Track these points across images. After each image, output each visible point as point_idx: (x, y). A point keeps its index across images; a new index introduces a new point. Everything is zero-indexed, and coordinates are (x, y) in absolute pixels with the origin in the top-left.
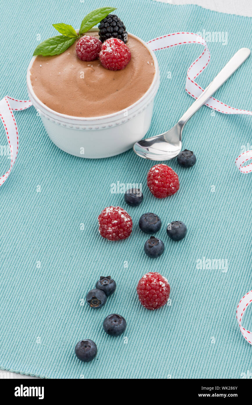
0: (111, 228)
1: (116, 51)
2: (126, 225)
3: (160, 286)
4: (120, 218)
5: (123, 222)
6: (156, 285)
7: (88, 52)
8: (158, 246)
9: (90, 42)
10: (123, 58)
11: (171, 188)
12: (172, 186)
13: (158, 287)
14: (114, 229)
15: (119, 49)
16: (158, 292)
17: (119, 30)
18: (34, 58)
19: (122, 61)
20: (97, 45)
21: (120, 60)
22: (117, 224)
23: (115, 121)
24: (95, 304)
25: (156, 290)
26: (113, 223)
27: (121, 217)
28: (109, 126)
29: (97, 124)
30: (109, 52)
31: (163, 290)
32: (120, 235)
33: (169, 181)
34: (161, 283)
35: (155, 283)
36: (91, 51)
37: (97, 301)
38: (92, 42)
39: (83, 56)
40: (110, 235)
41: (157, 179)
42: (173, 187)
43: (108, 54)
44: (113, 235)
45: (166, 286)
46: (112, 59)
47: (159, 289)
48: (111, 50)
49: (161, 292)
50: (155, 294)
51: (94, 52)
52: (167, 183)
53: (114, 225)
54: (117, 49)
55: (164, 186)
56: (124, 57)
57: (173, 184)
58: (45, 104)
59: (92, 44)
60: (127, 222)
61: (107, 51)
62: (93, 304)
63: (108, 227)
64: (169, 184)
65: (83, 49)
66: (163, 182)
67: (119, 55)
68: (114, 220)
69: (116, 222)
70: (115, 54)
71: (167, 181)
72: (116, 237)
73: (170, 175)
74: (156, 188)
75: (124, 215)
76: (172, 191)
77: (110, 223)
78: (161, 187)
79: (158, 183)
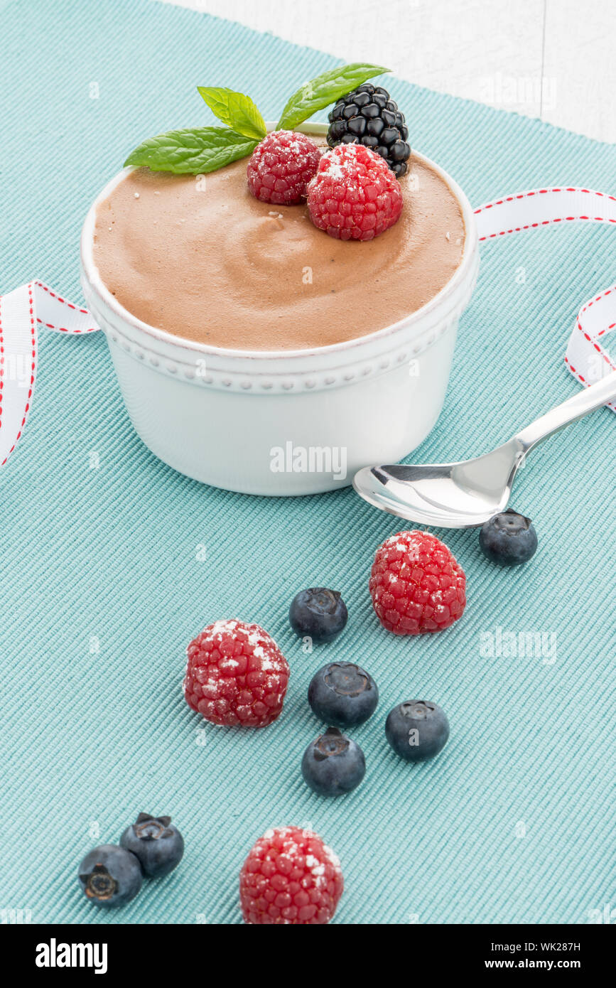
0: (217, 680)
1: (356, 178)
2: (265, 682)
3: (307, 870)
4: (248, 656)
5: (254, 670)
6: (294, 864)
7: (278, 176)
8: (341, 760)
9: (288, 146)
10: (372, 206)
11: (434, 606)
12: (438, 599)
13: (297, 872)
14: (224, 686)
15: (365, 175)
16: (296, 886)
17: (383, 130)
18: (124, 173)
19: (367, 212)
20: (309, 158)
21: (361, 207)
22: (237, 672)
23: (302, 373)
24: (100, 889)
25: (290, 880)
26: (224, 665)
27: (252, 654)
28: (285, 387)
29: (247, 374)
30: (335, 178)
31: (312, 885)
32: (240, 708)
33: (431, 583)
34: (311, 860)
35: (293, 855)
36: (288, 173)
37: (107, 882)
38: (294, 148)
39: (263, 186)
40: (211, 704)
41: (396, 572)
42: (443, 604)
43: (329, 183)
44: (219, 704)
45: (325, 875)
46: (339, 200)
47: (301, 879)
48: (341, 175)
49: (306, 890)
50: (284, 891)
51: (294, 177)
52: (424, 588)
53: (225, 674)
54: (358, 173)
55: (411, 596)
56: (375, 201)
57: (442, 595)
58: (114, 294)
59: (294, 155)
60: (269, 672)
61: (329, 175)
62: (94, 888)
63: (207, 675)
64: (431, 592)
65: (266, 163)
66: (413, 582)
67: (361, 191)
68: (229, 658)
69: (233, 663)
70: (351, 189)
71: (426, 582)
72: (227, 712)
73: (439, 566)
74: (389, 597)
75: (264, 651)
76: (434, 616)
77: (216, 664)
78: (405, 596)
79: (396, 583)
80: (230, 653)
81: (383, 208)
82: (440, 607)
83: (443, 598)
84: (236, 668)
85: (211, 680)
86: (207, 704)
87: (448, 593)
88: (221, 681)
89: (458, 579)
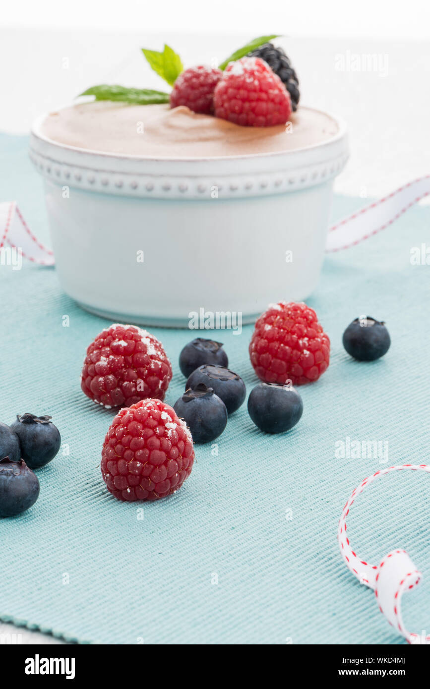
0: (107, 356)
1: (253, 74)
2: (148, 364)
3: (161, 423)
4: (136, 341)
5: (140, 352)
6: (149, 414)
9: (202, 69)
10: (264, 96)
11: (300, 349)
12: (304, 344)
13: (152, 422)
14: (113, 361)
15: (261, 73)
17: (279, 69)
19: (259, 100)
21: (256, 95)
22: (125, 352)
26: (114, 344)
27: (140, 340)
30: (237, 74)
31: (165, 435)
32: (126, 383)
33: (300, 330)
34: (166, 415)
35: (149, 408)
36: (202, 85)
40: (101, 379)
41: (271, 323)
42: (308, 349)
43: (231, 78)
44: (108, 379)
45: (177, 430)
47: (156, 427)
48: (242, 72)
49: (159, 437)
52: (293, 333)
53: (116, 351)
54: (254, 71)
55: (281, 340)
56: (266, 92)
57: (309, 341)
59: (207, 74)
60: (152, 357)
61: (232, 73)
63: (100, 354)
64: (299, 338)
66: (284, 329)
67: (256, 83)
68: (120, 340)
69: (123, 343)
70: (248, 81)
71: (295, 329)
72: (115, 388)
73: (307, 319)
74: (263, 342)
75: (150, 342)
76: (301, 361)
77: (108, 345)
78: (277, 340)
79: (270, 330)
80: (121, 337)
81: (273, 101)
82: (306, 352)
83: (309, 345)
84: (125, 347)
85: (103, 358)
86: (97, 379)
87: (313, 342)
88: (112, 357)
89: (324, 339)
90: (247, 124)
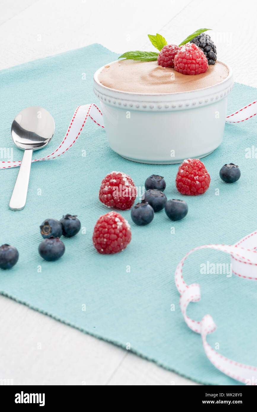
1: (190, 52)
3: (115, 223)
4: (120, 180)
6: (110, 219)
7: (166, 56)
9: (171, 47)
11: (195, 181)
12: (197, 179)
13: (111, 222)
14: (110, 188)
15: (193, 51)
16: (110, 227)
17: (206, 46)
19: (192, 63)
21: (190, 61)
24: (46, 231)
25: (108, 224)
26: (111, 181)
27: (122, 179)
30: (182, 51)
31: (116, 228)
33: (195, 173)
34: (117, 219)
35: (111, 216)
36: (170, 55)
37: (48, 228)
38: (173, 47)
39: (161, 60)
41: (183, 169)
42: (198, 181)
45: (122, 226)
46: (183, 58)
47: (112, 224)
48: (185, 51)
49: (114, 229)
50: (105, 228)
52: (192, 174)
53: (111, 184)
54: (191, 50)
56: (195, 60)
57: (199, 177)
58: (101, 82)
59: (172, 49)
62: (44, 231)
63: (105, 185)
64: (194, 176)
66: (188, 172)
67: (191, 56)
68: (114, 179)
69: (115, 181)
70: (187, 55)
71: (193, 172)
72: (111, 200)
73: (199, 168)
74: (180, 177)
75: (127, 180)
76: (195, 186)
77: (109, 181)
78: (185, 177)
79: (182, 172)
80: (114, 178)
81: (198, 63)
82: (197, 182)
83: (199, 179)
84: (115, 183)
85: (106, 187)
86: (104, 196)
87: (200, 178)
88: (109, 187)
89: (206, 176)
90: (187, 74)
